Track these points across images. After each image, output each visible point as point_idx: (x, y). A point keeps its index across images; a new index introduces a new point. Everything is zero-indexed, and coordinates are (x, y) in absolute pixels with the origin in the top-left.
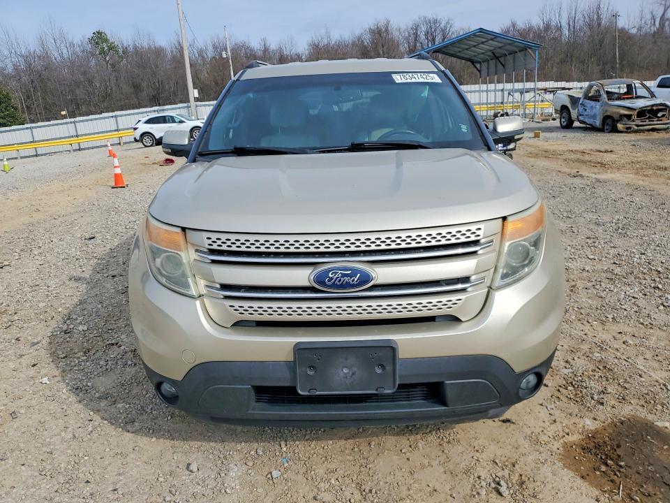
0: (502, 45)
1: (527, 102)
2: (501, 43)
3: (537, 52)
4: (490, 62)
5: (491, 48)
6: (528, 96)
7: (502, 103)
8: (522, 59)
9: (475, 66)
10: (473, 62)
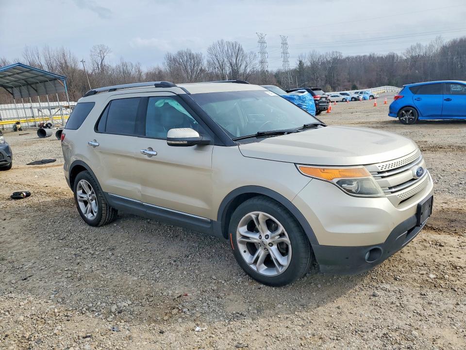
0: (35, 76)
1: (53, 115)
2: (34, 74)
3: (65, 82)
4: (23, 87)
5: (24, 78)
6: (53, 111)
7: (33, 117)
8: (53, 86)
9: (8, 90)
10: (5, 87)
